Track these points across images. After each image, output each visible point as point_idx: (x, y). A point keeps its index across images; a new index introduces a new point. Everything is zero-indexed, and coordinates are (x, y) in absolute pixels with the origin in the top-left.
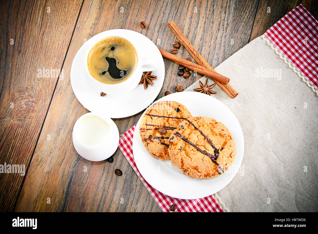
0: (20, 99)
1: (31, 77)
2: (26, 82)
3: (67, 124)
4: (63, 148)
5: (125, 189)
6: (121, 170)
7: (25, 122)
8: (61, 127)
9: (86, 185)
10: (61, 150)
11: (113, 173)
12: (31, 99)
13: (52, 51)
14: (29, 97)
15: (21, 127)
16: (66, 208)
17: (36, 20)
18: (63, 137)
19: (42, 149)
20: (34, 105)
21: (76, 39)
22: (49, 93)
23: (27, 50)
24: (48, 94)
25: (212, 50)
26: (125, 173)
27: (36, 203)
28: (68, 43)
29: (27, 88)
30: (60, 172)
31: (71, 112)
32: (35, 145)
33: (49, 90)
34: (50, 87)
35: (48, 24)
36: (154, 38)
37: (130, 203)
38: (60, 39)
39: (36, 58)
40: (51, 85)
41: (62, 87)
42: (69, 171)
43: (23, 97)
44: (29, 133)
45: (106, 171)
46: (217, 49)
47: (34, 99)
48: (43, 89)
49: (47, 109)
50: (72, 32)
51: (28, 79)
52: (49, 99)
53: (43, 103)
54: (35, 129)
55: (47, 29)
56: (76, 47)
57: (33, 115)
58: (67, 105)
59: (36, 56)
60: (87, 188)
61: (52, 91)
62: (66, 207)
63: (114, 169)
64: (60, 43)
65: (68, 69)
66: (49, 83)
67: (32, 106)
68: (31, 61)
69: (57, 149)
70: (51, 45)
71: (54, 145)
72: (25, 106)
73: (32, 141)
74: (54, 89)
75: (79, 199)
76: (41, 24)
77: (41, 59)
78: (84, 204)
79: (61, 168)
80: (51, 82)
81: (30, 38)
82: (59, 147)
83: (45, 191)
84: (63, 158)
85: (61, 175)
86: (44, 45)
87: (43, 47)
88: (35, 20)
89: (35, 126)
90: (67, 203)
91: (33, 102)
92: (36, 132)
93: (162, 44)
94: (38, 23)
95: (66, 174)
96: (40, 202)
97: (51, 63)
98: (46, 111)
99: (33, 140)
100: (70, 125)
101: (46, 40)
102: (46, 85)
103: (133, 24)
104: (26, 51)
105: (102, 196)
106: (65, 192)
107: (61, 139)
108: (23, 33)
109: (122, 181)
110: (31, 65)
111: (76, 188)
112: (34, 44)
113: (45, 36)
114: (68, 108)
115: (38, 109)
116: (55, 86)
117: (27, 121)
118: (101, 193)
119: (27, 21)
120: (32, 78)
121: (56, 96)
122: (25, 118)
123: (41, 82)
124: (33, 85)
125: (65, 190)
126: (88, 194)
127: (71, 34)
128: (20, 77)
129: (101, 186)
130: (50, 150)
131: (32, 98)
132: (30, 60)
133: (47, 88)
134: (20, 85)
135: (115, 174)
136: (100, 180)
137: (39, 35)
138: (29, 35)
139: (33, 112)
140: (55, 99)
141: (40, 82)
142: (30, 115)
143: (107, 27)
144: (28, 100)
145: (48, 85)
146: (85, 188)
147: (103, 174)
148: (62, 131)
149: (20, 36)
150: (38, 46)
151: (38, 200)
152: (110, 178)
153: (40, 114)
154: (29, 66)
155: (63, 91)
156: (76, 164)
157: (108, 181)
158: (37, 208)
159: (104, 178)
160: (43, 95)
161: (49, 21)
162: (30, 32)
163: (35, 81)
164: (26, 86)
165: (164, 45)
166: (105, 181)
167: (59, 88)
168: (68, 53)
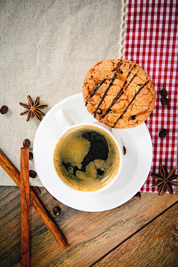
22: (154, 227)
24: (156, 226)
33: (152, 230)
34: (148, 232)
40: (146, 234)
41: (137, 222)
48: (157, 236)
52: (158, 220)
58: (145, 199)
61: (149, 226)
66: (145, 237)
74: (146, 228)
80: (143, 237)
102: (151, 238)
103: (16, 232)
114: (146, 196)
121: (148, 218)
123: (153, 245)
133: (152, 233)
140: (152, 216)
141: (155, 245)
143: (45, 251)
145: (148, 236)
155: (138, 216)
160: (161, 230)
163: (158, 251)
167: (139, 224)
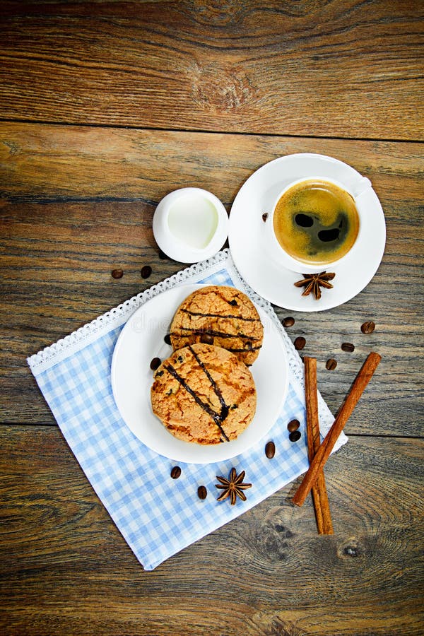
0: (236, 82)
1: (276, 90)
2: (266, 85)
3: (210, 171)
4: (169, 174)
5: (123, 288)
6: (152, 275)
7: (198, 100)
8: (201, 160)
9: (117, 226)
10: (164, 172)
11: (144, 263)
12: (238, 100)
13: (328, 113)
14: (241, 96)
15: (188, 97)
16: (76, 204)
17: (378, 70)
18: (185, 169)
19: (160, 140)
20: (229, 107)
21: (356, 147)
23: (321, 70)
25: (381, 379)
26: (147, 282)
27: (74, 155)
28: (346, 135)
29: (255, 88)
30: (130, 178)
31: (229, 171)
32: (165, 128)
35: (374, 94)
36: (383, 279)
37: (103, 301)
38: (351, 121)
39: (310, 89)
42: (134, 193)
43: (240, 86)
44: (182, 113)
45: (144, 251)
46: (384, 386)
47: (239, 106)
49: (226, 131)
50: (368, 137)
51: (271, 86)
53: (234, 122)
54: (190, 120)
55: (366, 94)
56: (343, 150)
57: (213, 111)
59: (313, 87)
60: (113, 228)
62: (78, 204)
63: (151, 263)
64: (344, 122)
65: (302, 148)
67: (227, 105)
68: (303, 82)
69: (164, 165)
70: (337, 108)
71: (170, 159)
72: (224, 93)
73: (169, 122)
75: (94, 221)
76: (373, 80)
77: (310, 98)
78: (87, 230)
79: (136, 179)
81: (343, 68)
82: (169, 167)
83: (96, 164)
84: (152, 178)
85: (125, 182)
86: (337, 96)
87: (332, 95)
88: (378, 68)
89: (195, 119)
90: (83, 204)
91: (234, 104)
92: (185, 123)
93: (375, 294)
94: (374, 75)
95: (129, 189)
96: (77, 160)
97: (306, 116)
98: (223, 130)
99: (172, 122)
100: (206, 175)
101: (346, 96)
104: (318, 68)
105: (105, 255)
106: (99, 196)
107: (182, 167)
108: (350, 56)
109: (135, 280)
110: (297, 84)
111: (110, 211)
112: (334, 79)
113: (353, 93)
115: (224, 116)
116: (268, 133)
117: (201, 104)
118: (109, 252)
119: (374, 54)
120: (274, 92)
122: (206, 100)
124: (263, 96)
125: (103, 195)
126: (104, 232)
127: (364, 137)
128: (272, 71)
129: (120, 250)
130: (160, 154)
131: (241, 101)
132: (305, 80)
134: (259, 75)
135: (142, 266)
136: (129, 246)
137: (352, 83)
138: (348, 67)
139: (218, 109)
142: (212, 106)
144: (235, 95)
146: (111, 225)
147: (140, 248)
148: (195, 165)
149: (345, 51)
150: (331, 86)
151: (79, 157)
152: (136, 259)
153: (216, 121)
154: (295, 80)
156: (146, 201)
157: (131, 259)
158: (67, 160)
159: (132, 251)
161: (381, 93)
162: (355, 65)
164: (259, 86)
165: (375, 297)
166: (130, 255)
168: (330, 140)
